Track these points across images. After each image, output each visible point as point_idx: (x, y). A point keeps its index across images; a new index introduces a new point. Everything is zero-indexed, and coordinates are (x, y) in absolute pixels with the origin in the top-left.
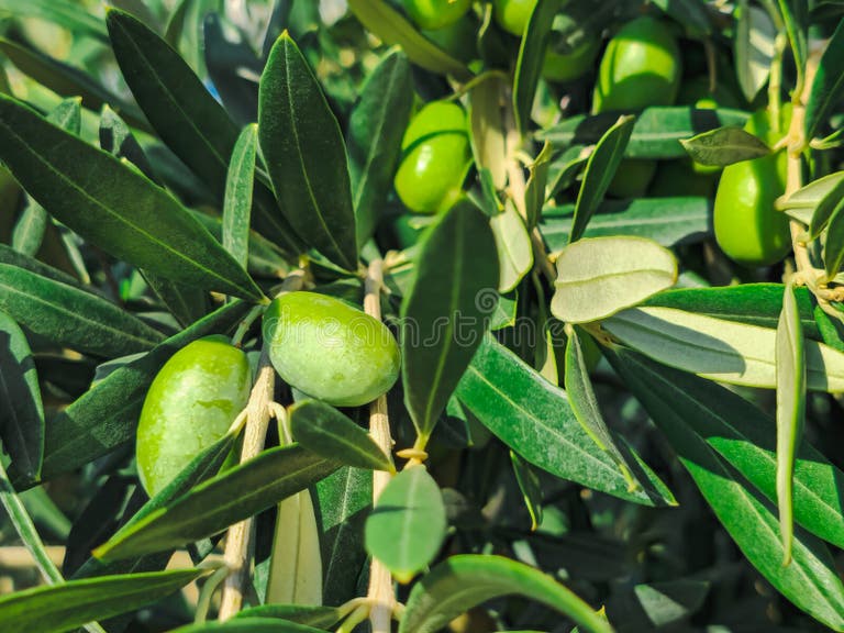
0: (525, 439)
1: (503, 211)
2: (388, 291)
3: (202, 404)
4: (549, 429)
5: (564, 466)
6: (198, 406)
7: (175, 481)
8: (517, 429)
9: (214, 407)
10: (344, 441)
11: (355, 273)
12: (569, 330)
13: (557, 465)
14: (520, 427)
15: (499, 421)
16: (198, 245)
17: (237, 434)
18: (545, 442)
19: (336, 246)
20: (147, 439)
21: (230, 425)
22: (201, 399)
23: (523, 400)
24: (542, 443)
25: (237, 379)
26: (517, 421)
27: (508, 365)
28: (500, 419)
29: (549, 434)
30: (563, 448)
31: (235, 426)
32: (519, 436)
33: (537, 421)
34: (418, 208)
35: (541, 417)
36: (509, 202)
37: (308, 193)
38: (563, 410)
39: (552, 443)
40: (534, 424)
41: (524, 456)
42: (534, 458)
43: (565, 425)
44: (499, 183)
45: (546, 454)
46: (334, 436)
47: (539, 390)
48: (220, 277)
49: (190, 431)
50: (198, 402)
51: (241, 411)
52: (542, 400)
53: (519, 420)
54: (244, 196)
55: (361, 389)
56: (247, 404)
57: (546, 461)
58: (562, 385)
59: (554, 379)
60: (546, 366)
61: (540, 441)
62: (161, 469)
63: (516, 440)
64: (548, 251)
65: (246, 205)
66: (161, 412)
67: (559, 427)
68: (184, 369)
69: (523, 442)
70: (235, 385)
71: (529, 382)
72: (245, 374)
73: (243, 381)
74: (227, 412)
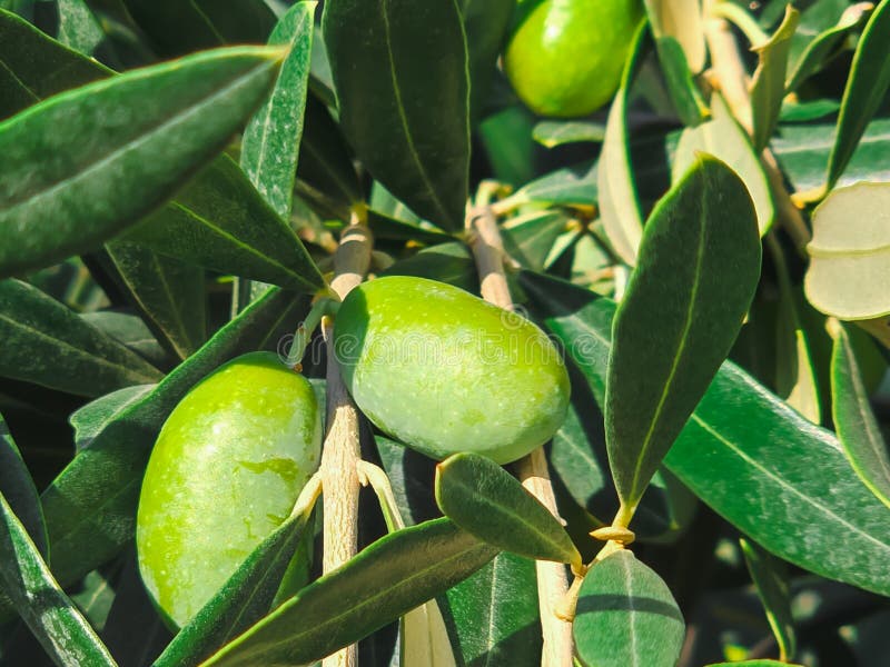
0: (765, 516)
1: (709, 118)
2: (516, 265)
3: (250, 466)
4: (804, 497)
5: (831, 558)
6: (243, 470)
7: (224, 591)
8: (752, 500)
9: (267, 471)
10: (513, 515)
11: (458, 235)
12: (834, 329)
13: (821, 556)
14: (757, 496)
15: (721, 487)
16: (235, 205)
17: (308, 515)
18: (799, 518)
19: (431, 191)
20: (161, 526)
21: (295, 500)
22: (247, 459)
23: (762, 449)
24: (795, 521)
25: (302, 425)
26: (752, 487)
27: (736, 392)
28: (722, 482)
29: (806, 506)
30: (830, 529)
31: (304, 502)
32: (756, 510)
33: (784, 484)
34: (550, 109)
35: (793, 478)
36: (715, 98)
37: (395, 110)
38: (829, 465)
39: (812, 520)
40: (780, 491)
41: (764, 545)
42: (783, 547)
43: (833, 491)
44: (695, 63)
45: (800, 539)
46: (501, 508)
47: (788, 431)
48: (261, 255)
49: (231, 511)
50: (242, 463)
51: (310, 477)
52: (794, 449)
53: (756, 484)
54: (289, 119)
55: (510, 436)
56: (320, 464)
57: (802, 551)
58: (827, 423)
59: (812, 411)
60: (797, 390)
61: (791, 519)
62: (185, 573)
63: (751, 519)
64: (791, 190)
65: (293, 132)
66: (180, 480)
67: (822, 493)
68: (216, 408)
69: (762, 521)
70: (301, 434)
71: (770, 420)
72: (313, 416)
73: (310, 427)
74: (287, 478)
